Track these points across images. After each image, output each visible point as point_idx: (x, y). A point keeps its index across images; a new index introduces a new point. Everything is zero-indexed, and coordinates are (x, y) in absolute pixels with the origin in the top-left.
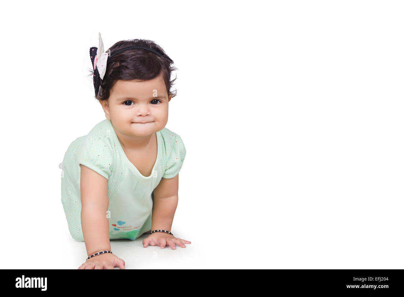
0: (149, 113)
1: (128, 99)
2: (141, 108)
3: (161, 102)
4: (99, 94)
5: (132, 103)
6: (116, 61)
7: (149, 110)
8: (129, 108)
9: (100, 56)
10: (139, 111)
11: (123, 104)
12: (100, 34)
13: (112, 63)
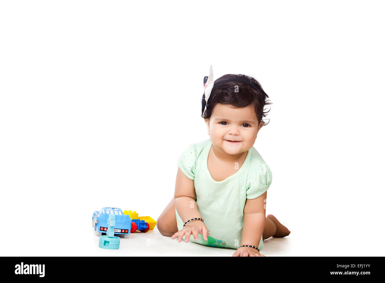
0: (238, 134)
1: (224, 120)
2: (232, 128)
3: (250, 126)
4: (204, 113)
5: (227, 124)
6: (219, 89)
7: (238, 131)
8: (224, 127)
9: (208, 84)
10: (230, 130)
11: (219, 123)
12: (211, 66)
13: (217, 89)
